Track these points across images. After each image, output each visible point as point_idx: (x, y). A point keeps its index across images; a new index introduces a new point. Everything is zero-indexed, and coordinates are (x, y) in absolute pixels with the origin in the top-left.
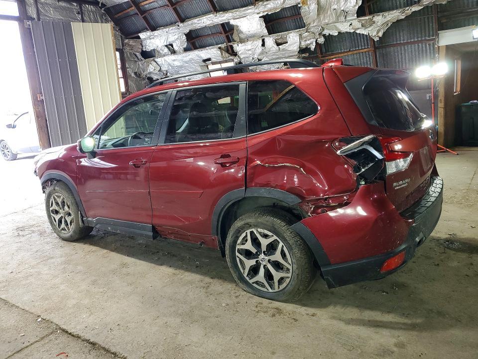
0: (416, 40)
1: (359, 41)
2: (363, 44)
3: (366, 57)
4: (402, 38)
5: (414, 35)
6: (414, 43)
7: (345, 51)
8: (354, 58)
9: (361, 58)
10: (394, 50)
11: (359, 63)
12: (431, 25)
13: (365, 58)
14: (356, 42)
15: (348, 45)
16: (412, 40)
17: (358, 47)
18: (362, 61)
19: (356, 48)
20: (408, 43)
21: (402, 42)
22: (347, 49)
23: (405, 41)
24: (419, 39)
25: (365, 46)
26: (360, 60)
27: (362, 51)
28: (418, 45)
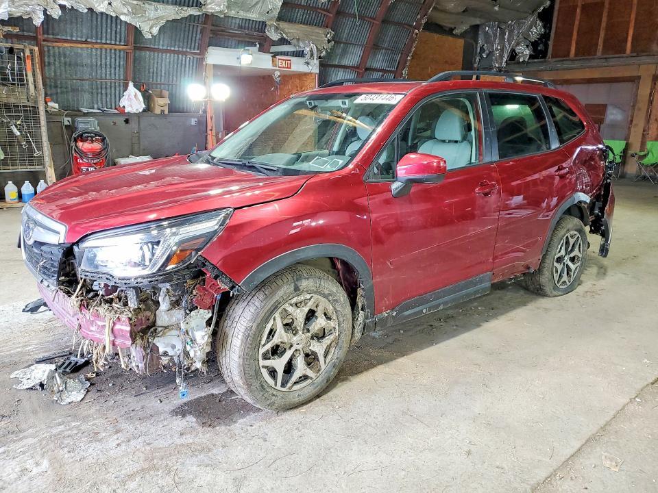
0: (177, 49)
1: (104, 30)
2: (108, 37)
3: (111, 57)
4: (161, 42)
5: (175, 42)
6: (174, 52)
7: (79, 39)
8: (91, 55)
9: (103, 56)
10: (150, 56)
11: (99, 63)
12: (195, 35)
13: (108, 58)
14: (99, 30)
15: (84, 31)
16: (173, 49)
17: (101, 40)
18: (104, 61)
19: (97, 39)
20: (166, 51)
21: (161, 47)
22: (82, 38)
23: (165, 48)
24: (180, 49)
25: (111, 39)
26: (101, 59)
27: (106, 46)
28: (178, 57)
